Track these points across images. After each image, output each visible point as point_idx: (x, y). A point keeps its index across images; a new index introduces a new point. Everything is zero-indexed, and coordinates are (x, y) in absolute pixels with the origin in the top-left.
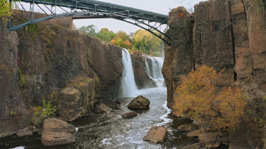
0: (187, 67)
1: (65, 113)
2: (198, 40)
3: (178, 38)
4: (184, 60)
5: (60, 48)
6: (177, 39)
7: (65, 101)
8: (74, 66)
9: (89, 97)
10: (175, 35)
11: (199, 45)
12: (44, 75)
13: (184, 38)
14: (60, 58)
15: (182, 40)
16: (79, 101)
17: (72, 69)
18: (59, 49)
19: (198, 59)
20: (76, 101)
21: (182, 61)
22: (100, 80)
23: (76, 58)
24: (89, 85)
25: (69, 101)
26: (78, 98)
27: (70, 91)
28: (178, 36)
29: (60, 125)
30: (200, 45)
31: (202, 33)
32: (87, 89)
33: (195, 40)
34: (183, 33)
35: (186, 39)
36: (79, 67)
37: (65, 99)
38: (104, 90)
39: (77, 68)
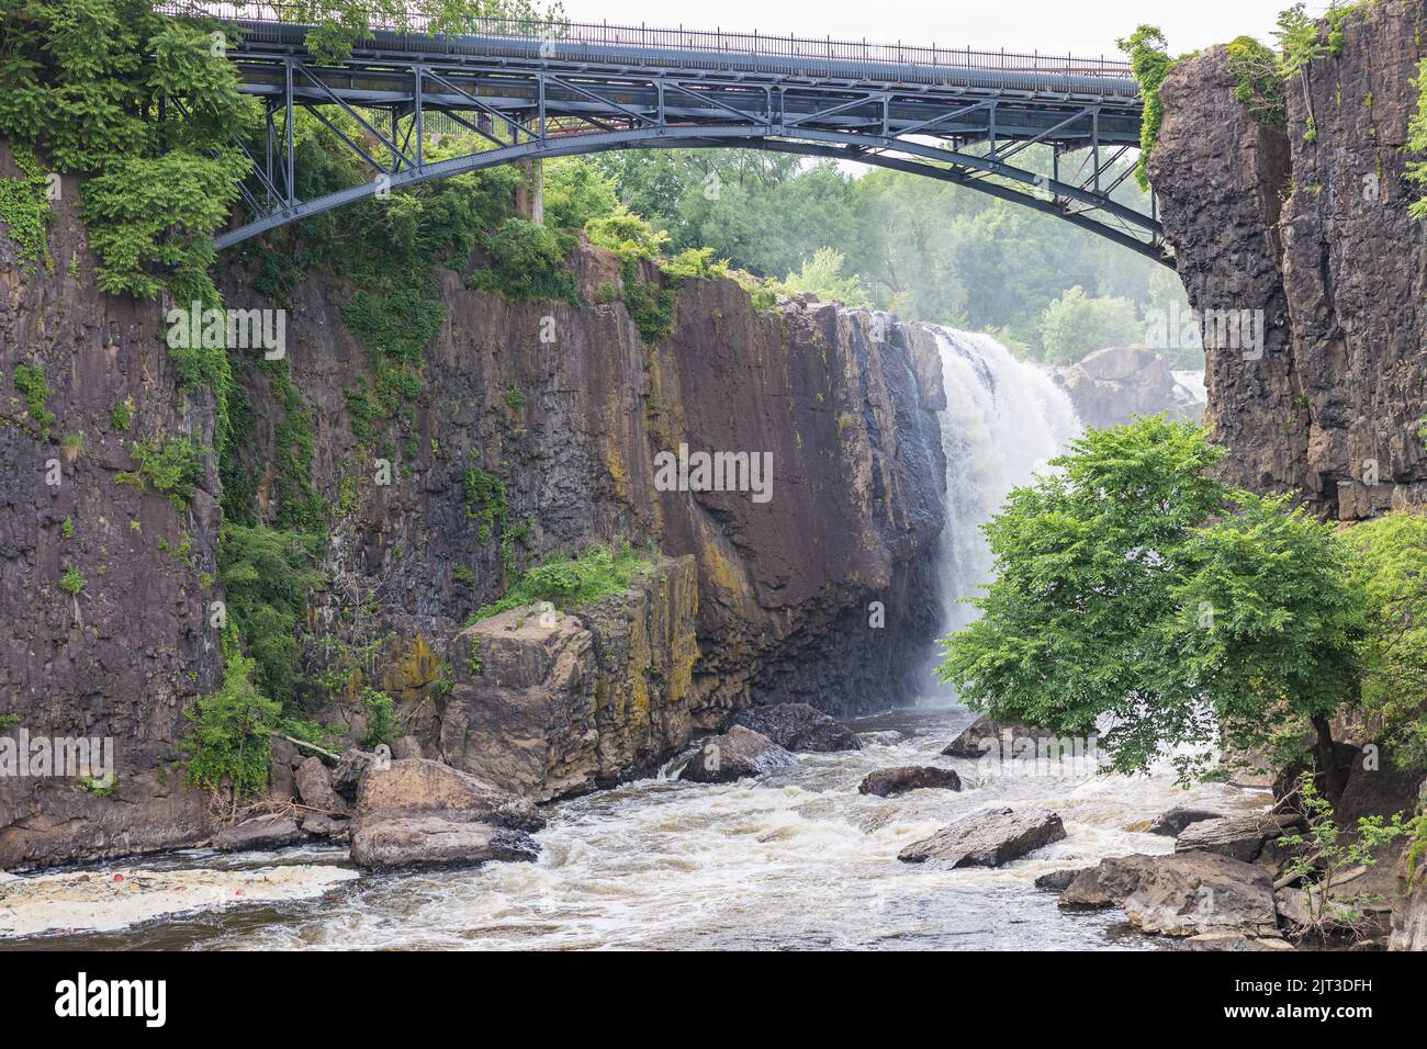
0: (1278, 455)
1: (491, 756)
2: (1315, 273)
3: (1214, 259)
4: (1258, 412)
5: (457, 358)
6: (1210, 269)
7: (487, 685)
8: (557, 475)
9: (653, 677)
10: (1194, 243)
11: (1318, 307)
12: (359, 529)
13: (1250, 257)
14: (462, 426)
15: (1236, 275)
16: (576, 687)
17: (541, 494)
18: (452, 363)
19: (1320, 400)
20: (560, 681)
21: (1246, 417)
22: (751, 582)
23: (567, 423)
24: (648, 592)
25: (514, 682)
26: (567, 665)
27: (520, 626)
28: (1213, 250)
29: (457, 788)
30: (1328, 301)
31: (1330, 224)
32: (631, 620)
33: (1294, 271)
34: (1240, 225)
35: (1264, 263)
36: (593, 484)
37: (494, 673)
38: (789, 658)
39: (574, 491)
